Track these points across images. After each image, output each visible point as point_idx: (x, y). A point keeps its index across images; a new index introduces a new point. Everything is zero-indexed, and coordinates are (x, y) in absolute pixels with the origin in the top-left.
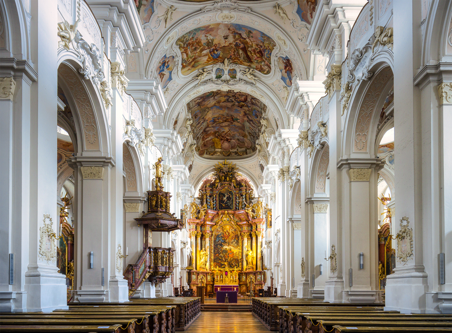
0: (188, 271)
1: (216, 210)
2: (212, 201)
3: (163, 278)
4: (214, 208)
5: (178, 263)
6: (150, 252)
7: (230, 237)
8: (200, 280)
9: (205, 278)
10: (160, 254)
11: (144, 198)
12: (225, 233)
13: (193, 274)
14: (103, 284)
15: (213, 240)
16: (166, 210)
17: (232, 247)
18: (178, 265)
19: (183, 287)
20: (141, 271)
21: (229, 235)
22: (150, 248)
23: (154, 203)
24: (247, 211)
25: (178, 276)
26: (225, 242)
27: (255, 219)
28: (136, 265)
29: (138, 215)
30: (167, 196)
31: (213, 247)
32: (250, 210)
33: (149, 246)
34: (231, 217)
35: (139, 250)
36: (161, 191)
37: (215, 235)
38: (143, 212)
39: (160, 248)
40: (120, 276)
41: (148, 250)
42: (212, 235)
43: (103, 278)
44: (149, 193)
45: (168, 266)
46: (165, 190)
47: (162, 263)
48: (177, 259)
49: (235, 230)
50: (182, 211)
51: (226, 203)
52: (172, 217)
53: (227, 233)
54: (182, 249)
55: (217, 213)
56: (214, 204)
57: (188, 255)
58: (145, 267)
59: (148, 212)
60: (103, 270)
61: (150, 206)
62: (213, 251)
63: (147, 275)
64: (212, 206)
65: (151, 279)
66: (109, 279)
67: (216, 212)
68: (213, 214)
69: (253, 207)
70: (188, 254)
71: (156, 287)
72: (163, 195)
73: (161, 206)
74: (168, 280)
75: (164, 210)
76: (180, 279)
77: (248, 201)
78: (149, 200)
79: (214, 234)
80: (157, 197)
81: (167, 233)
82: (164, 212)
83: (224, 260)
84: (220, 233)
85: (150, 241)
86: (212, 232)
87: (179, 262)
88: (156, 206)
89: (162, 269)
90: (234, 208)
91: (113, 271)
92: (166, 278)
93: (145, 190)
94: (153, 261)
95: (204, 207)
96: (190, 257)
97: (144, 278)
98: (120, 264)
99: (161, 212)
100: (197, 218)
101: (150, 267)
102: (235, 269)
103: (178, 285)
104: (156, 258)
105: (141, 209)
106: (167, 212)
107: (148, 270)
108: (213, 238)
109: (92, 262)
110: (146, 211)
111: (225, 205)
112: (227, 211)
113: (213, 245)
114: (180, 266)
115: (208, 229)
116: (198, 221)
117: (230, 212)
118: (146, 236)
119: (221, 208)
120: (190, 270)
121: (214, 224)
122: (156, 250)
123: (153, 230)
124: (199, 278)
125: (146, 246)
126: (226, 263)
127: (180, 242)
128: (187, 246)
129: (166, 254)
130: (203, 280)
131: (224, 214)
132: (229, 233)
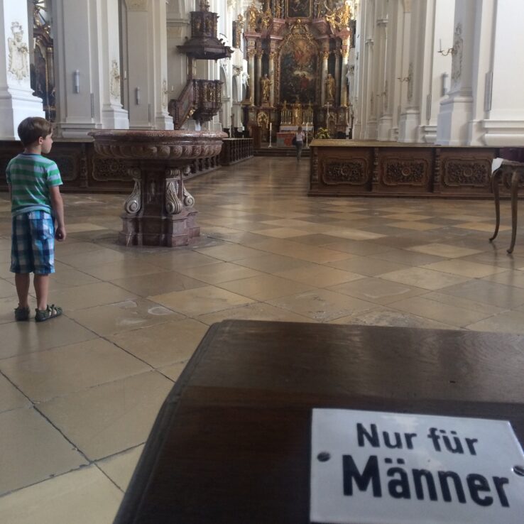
0: (244, 106)
1: (284, 18)
2: (278, 4)
3: (209, 115)
4: (281, 14)
5: (229, 97)
6: (194, 85)
7: (304, 58)
8: (261, 120)
9: (267, 118)
10: (206, 87)
11: (186, 20)
12: (297, 52)
13: (252, 112)
14: (150, 120)
15: (279, 62)
16: (212, 34)
17: (306, 73)
18: (229, 98)
19: (236, 129)
20: (184, 107)
21: (303, 55)
22: (194, 81)
23: (198, 27)
24: (328, 20)
25: (229, 114)
26: (296, 65)
27: (339, 31)
28: (179, 101)
29: (181, 42)
30: (213, 18)
31: (279, 73)
32: (333, 18)
33: (193, 78)
34: (306, 28)
35: (182, 82)
36: (207, 11)
37: (283, 55)
38: (186, 38)
39: (206, 81)
40: (165, 112)
41: (192, 83)
42: (278, 54)
43: (149, 114)
44: (192, 13)
45: (214, 101)
46: (212, 10)
47: (208, 98)
48: (228, 92)
49: (311, 48)
50: (234, 23)
51: (299, 7)
52: (219, 43)
53: (300, 52)
54: (234, 78)
55: (287, 23)
56: (281, 10)
57: (243, 85)
58: (189, 103)
59: (192, 37)
60: (149, 106)
61: (194, 30)
62: (279, 79)
63: (192, 112)
64: (279, 12)
65: (195, 117)
66: (155, 115)
67: (285, 21)
68: (279, 24)
69: (337, 13)
70: (244, 83)
71: (201, 125)
72: (208, 17)
73: (207, 30)
74: (216, 118)
75: (210, 35)
76: (232, 117)
77: (331, 5)
78: (193, 23)
79: (280, 53)
80: (202, 19)
81: (213, 61)
82: (209, 37)
83: (294, 91)
84: (289, 52)
85: (195, 72)
86: (278, 50)
87: (230, 95)
88: (201, 29)
89: (208, 105)
90: (311, 15)
91: (159, 108)
92: (213, 115)
93: (187, 10)
94: (198, 96)
95: (267, 15)
96: (247, 87)
97: (188, 115)
98: (165, 100)
99: (207, 37)
100: (257, 30)
101: (194, 103)
102: (310, 104)
103: (229, 125)
104: (201, 92)
105: (184, 33)
106: (213, 36)
107: (193, 106)
108: (279, 59)
109: (139, 98)
110: (189, 36)
111: (298, 11)
112: (300, 19)
113: (279, 69)
114: (231, 100)
115: (273, 46)
116: (258, 35)
117: (305, 20)
118: (190, 65)
119: (292, 14)
120: (247, 106)
121: (281, 39)
122: (201, 82)
123: (198, 57)
124: (259, 117)
125: (190, 78)
126: (297, 96)
127: (232, 67)
128: (242, 73)
129: (213, 88)
130: (265, 120)
131: (296, 23)
132: (302, 52)
